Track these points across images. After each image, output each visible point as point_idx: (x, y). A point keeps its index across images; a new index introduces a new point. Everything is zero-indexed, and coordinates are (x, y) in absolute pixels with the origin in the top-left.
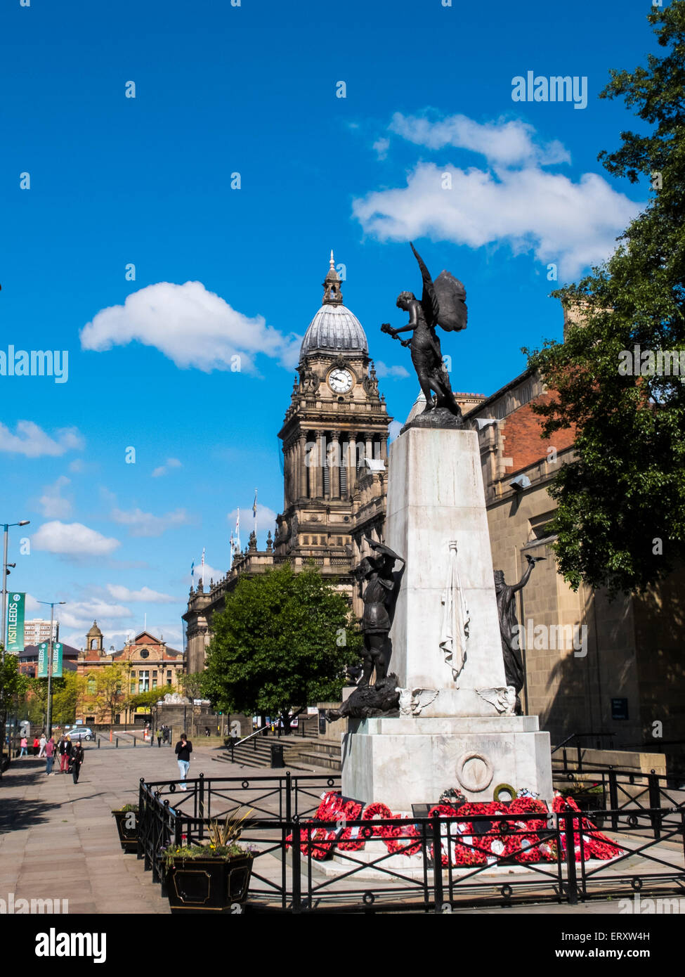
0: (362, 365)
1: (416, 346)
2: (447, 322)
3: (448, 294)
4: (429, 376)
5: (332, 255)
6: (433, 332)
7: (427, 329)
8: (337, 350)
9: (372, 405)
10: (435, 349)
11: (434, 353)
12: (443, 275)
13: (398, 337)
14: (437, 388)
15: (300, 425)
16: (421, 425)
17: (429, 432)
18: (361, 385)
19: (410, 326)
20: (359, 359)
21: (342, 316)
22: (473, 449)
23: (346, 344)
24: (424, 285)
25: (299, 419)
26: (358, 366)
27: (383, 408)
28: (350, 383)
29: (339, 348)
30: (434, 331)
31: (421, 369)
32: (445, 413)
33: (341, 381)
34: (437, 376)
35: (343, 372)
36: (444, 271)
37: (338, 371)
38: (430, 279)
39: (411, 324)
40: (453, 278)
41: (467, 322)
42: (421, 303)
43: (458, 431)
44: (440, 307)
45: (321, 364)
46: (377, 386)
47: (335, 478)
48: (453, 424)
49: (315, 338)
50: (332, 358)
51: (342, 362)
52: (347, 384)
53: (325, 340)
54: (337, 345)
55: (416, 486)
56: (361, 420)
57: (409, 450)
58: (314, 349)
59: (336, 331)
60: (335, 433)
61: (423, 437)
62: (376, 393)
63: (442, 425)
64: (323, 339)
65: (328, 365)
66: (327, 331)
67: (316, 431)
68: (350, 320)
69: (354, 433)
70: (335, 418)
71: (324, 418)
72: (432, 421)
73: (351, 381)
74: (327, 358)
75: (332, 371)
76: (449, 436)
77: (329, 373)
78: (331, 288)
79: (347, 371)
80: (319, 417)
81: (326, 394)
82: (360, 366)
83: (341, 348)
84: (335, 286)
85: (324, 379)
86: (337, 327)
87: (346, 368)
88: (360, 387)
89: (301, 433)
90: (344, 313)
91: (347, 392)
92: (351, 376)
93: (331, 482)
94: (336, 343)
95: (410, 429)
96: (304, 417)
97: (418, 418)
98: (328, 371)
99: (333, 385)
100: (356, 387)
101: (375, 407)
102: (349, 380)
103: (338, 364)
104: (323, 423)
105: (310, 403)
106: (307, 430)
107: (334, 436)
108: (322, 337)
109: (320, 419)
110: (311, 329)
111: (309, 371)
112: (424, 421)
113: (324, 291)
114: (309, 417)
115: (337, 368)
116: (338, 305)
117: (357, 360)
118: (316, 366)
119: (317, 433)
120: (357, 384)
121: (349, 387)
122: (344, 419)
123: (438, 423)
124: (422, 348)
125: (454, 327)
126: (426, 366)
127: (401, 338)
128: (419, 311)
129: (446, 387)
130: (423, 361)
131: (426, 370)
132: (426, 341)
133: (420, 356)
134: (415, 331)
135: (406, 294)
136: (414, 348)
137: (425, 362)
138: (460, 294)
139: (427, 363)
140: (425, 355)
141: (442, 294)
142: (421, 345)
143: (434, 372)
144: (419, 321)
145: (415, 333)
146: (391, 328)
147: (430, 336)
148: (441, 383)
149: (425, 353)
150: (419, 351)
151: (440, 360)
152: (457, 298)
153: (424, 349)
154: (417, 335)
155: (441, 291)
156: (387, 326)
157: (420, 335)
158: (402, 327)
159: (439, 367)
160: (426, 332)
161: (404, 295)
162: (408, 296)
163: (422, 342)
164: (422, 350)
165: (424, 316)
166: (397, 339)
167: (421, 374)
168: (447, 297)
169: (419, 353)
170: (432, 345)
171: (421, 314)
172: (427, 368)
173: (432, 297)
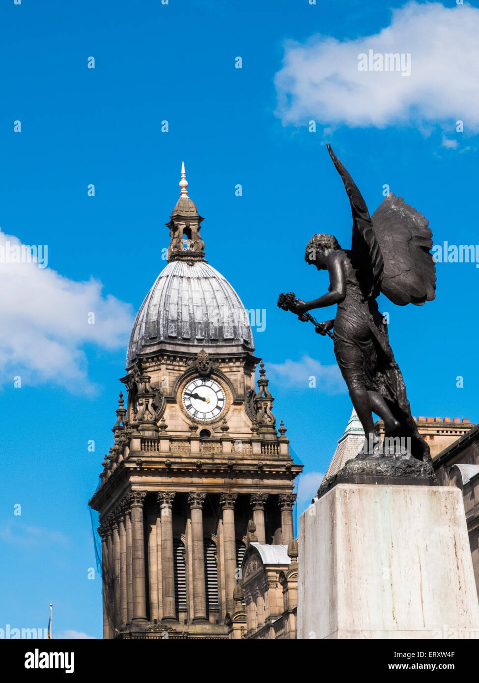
0: (242, 369)
1: (342, 333)
2: (398, 287)
3: (399, 238)
4: (368, 388)
5: (183, 171)
6: (373, 308)
7: (363, 301)
8: (196, 343)
9: (263, 444)
10: (379, 338)
11: (377, 345)
13: (310, 318)
14: (385, 409)
15: (131, 484)
16: (356, 477)
17: (372, 491)
18: (242, 407)
19: (332, 297)
20: (237, 360)
21: (203, 281)
22: (455, 522)
23: (212, 332)
25: (129, 472)
26: (236, 373)
27: (283, 448)
28: (221, 404)
29: (198, 340)
30: (376, 306)
31: (354, 376)
33: (204, 400)
34: (383, 387)
35: (209, 383)
37: (199, 382)
38: (365, 211)
39: (333, 293)
40: (409, 208)
41: (435, 288)
42: (349, 254)
43: (425, 489)
44: (385, 263)
45: (167, 369)
46: (271, 408)
47: (198, 582)
48: (416, 476)
49: (154, 322)
50: (187, 358)
51: (206, 365)
52: (215, 406)
53: (173, 325)
54: (196, 333)
55: (351, 593)
56: (244, 472)
57: (336, 526)
58: (153, 343)
59: (193, 309)
60: (195, 496)
61: (361, 500)
62: (270, 422)
63: (395, 478)
64: (170, 324)
65: (180, 371)
66: (178, 309)
67: (160, 495)
68: (220, 288)
69: (231, 496)
70: (195, 468)
71: (175, 469)
72: (377, 471)
73: (222, 400)
74: (178, 359)
75: (188, 382)
76: (408, 498)
77: (181, 387)
78: (182, 230)
79: (215, 382)
80: (165, 467)
81: (178, 425)
82: (239, 371)
83: (203, 340)
84: (191, 227)
85: (173, 398)
86: (194, 302)
87: (214, 377)
88: (239, 411)
89: (134, 498)
90: (208, 276)
91: (216, 419)
92: (223, 390)
93: (190, 588)
94: (195, 330)
95: (336, 487)
96: (138, 468)
97: (351, 466)
98: (181, 383)
99: (190, 408)
100: (233, 411)
101: (268, 447)
102: (219, 398)
103: (199, 370)
104: (173, 478)
105: (148, 443)
106: (144, 493)
107: (194, 502)
108: (167, 319)
109: (167, 470)
110: (148, 306)
111: (146, 382)
112: (364, 470)
113: (170, 236)
114: (148, 468)
115: (196, 377)
116: (196, 261)
117: (234, 360)
118: (158, 373)
119: (162, 498)
120: (234, 405)
121: (219, 411)
122: (212, 470)
123: (388, 474)
124: (354, 337)
125: (412, 297)
126: (362, 369)
127: (315, 320)
128: (347, 269)
129: (401, 407)
130: (356, 360)
131: (362, 376)
132: (362, 323)
133: (351, 352)
134: (340, 305)
135: (323, 238)
136: (339, 337)
137: (361, 363)
138: (421, 237)
139: (364, 364)
140: (361, 349)
141: (388, 238)
142: (353, 331)
143: (378, 381)
144: (348, 287)
145: (340, 309)
146: (297, 302)
147: (369, 314)
148: (391, 400)
149: (360, 345)
150: (349, 341)
151: (390, 358)
152: (416, 244)
153: (359, 337)
154: (345, 312)
155: (386, 231)
156: (290, 298)
157: (350, 312)
158: (316, 300)
159: (387, 371)
160: (361, 308)
161: (319, 241)
162: (326, 242)
163: (354, 325)
164: (354, 340)
165: (355, 279)
166: (307, 321)
167: (353, 385)
168: (396, 242)
169: (348, 346)
170: (373, 331)
171: (350, 275)
172: (364, 373)
173: (371, 244)
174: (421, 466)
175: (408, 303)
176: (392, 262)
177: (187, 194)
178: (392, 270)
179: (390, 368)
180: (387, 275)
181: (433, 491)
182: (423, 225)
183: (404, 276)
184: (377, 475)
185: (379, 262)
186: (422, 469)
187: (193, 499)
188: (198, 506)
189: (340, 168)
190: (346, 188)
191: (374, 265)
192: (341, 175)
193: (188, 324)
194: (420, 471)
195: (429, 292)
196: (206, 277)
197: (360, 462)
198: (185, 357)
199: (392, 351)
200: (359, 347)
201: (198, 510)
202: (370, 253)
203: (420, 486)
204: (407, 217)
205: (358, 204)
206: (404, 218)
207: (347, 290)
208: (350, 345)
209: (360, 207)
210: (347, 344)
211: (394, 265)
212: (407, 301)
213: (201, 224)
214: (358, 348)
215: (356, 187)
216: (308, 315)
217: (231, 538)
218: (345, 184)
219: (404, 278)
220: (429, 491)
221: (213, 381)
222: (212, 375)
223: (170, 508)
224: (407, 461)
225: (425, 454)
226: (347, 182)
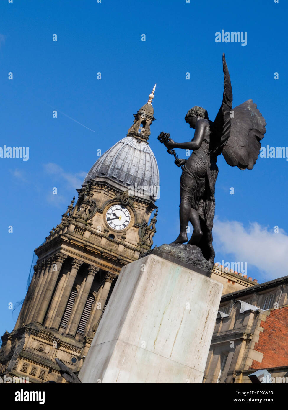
0: (145, 209)
1: (189, 168)
2: (233, 154)
3: (245, 126)
4: (192, 206)
5: (154, 89)
7: (209, 155)
8: (125, 185)
10: (210, 179)
11: (207, 183)
12: (247, 104)
13: (174, 153)
14: (197, 222)
15: (61, 248)
16: (164, 255)
17: (170, 265)
18: (137, 230)
19: (192, 145)
20: (145, 203)
21: (142, 153)
22: (213, 303)
24: (222, 104)
25: (62, 242)
26: (141, 210)
28: (126, 224)
29: (127, 184)
30: (216, 160)
31: (187, 196)
32: (196, 252)
33: (118, 218)
34: (201, 210)
35: (124, 210)
36: (249, 101)
37: (119, 207)
38: (230, 101)
39: (193, 143)
41: (255, 163)
43: (203, 277)
45: (104, 193)
46: (153, 236)
47: (77, 315)
48: (200, 267)
49: (107, 165)
50: (117, 192)
51: (126, 199)
52: (123, 223)
53: (117, 171)
54: (128, 180)
55: (134, 320)
57: (141, 278)
58: (102, 177)
59: (131, 166)
60: (93, 268)
61: (161, 268)
62: (150, 243)
64: (115, 170)
65: (111, 197)
66: (123, 163)
67: (74, 260)
68: (150, 161)
69: (113, 275)
70: (99, 253)
71: (88, 249)
72: (178, 256)
73: (128, 222)
74: (112, 190)
75: (113, 205)
76: (190, 278)
77: (108, 206)
78: (141, 121)
79: (128, 211)
80: (83, 246)
81: (99, 226)
82: (143, 210)
83: (130, 185)
84: (147, 121)
85: (102, 211)
86: (133, 162)
87: (128, 207)
88: (135, 231)
89: (60, 256)
90: (146, 152)
91: (121, 231)
92: (130, 217)
93: (72, 317)
94: (128, 178)
95: (150, 255)
96: (68, 241)
97: (164, 247)
98: (109, 204)
100: (132, 230)
102: (127, 220)
103: (122, 200)
104: (85, 254)
105: (79, 230)
106: (66, 256)
107: (91, 271)
108: (115, 167)
109: (84, 248)
110: (107, 155)
111: (90, 196)
112: (170, 252)
113: (134, 122)
114: (73, 243)
115: (119, 204)
116: (143, 141)
117: (143, 203)
118: (98, 194)
119: (75, 263)
120: (134, 227)
121: (124, 227)
122: (108, 257)
123: (184, 260)
124: (196, 173)
125: (239, 163)
126: (193, 194)
127: (176, 155)
128: (207, 132)
129: (207, 224)
130: (191, 187)
131: (192, 198)
132: (203, 167)
133: (190, 181)
134: (195, 152)
135: (200, 110)
136: (186, 170)
137: (194, 190)
138: (259, 131)
139: (195, 191)
140: (197, 182)
141: (238, 123)
142: (196, 169)
143: (200, 205)
144: (203, 143)
145: (194, 154)
146: (170, 140)
147: (210, 163)
148: (203, 218)
149: (197, 179)
150: (191, 174)
151: (212, 193)
152: (254, 133)
153: (198, 174)
154: (195, 156)
155: (239, 119)
156: (166, 136)
157: (199, 158)
158: (182, 143)
159: (207, 200)
160: (206, 157)
161: (197, 110)
162: (201, 113)
163: (198, 166)
164: (195, 174)
166: (172, 154)
167: (184, 201)
168: (242, 128)
169: (190, 177)
170: (208, 173)
171: (207, 136)
172: (193, 197)
173: (226, 121)
174: (206, 263)
176: (235, 138)
177: (151, 102)
178: (233, 143)
179: (210, 199)
181: (206, 280)
182: (262, 125)
183: (239, 149)
184: (177, 258)
185: (226, 134)
186: (205, 265)
187: (92, 269)
188: (93, 274)
189: (225, 70)
190: (224, 83)
191: (223, 134)
192: (224, 74)
193: (125, 173)
194: (204, 265)
195: (251, 164)
196: (144, 151)
197: (170, 247)
198: (116, 191)
199: (214, 190)
200: (196, 180)
201: (92, 276)
202: (224, 126)
203: (200, 274)
204: (255, 116)
205: (228, 95)
206: (253, 116)
207: (202, 144)
208: (191, 176)
209: (228, 97)
210: (190, 176)
211: (236, 140)
212: (235, 164)
213: (153, 122)
214: (195, 180)
215: (230, 85)
216: (174, 151)
217: (104, 298)
218: (225, 80)
219: (239, 150)
220: (204, 279)
221: (127, 209)
222: (127, 206)
223: (77, 269)
224: (198, 256)
225: (211, 258)
226: (226, 79)
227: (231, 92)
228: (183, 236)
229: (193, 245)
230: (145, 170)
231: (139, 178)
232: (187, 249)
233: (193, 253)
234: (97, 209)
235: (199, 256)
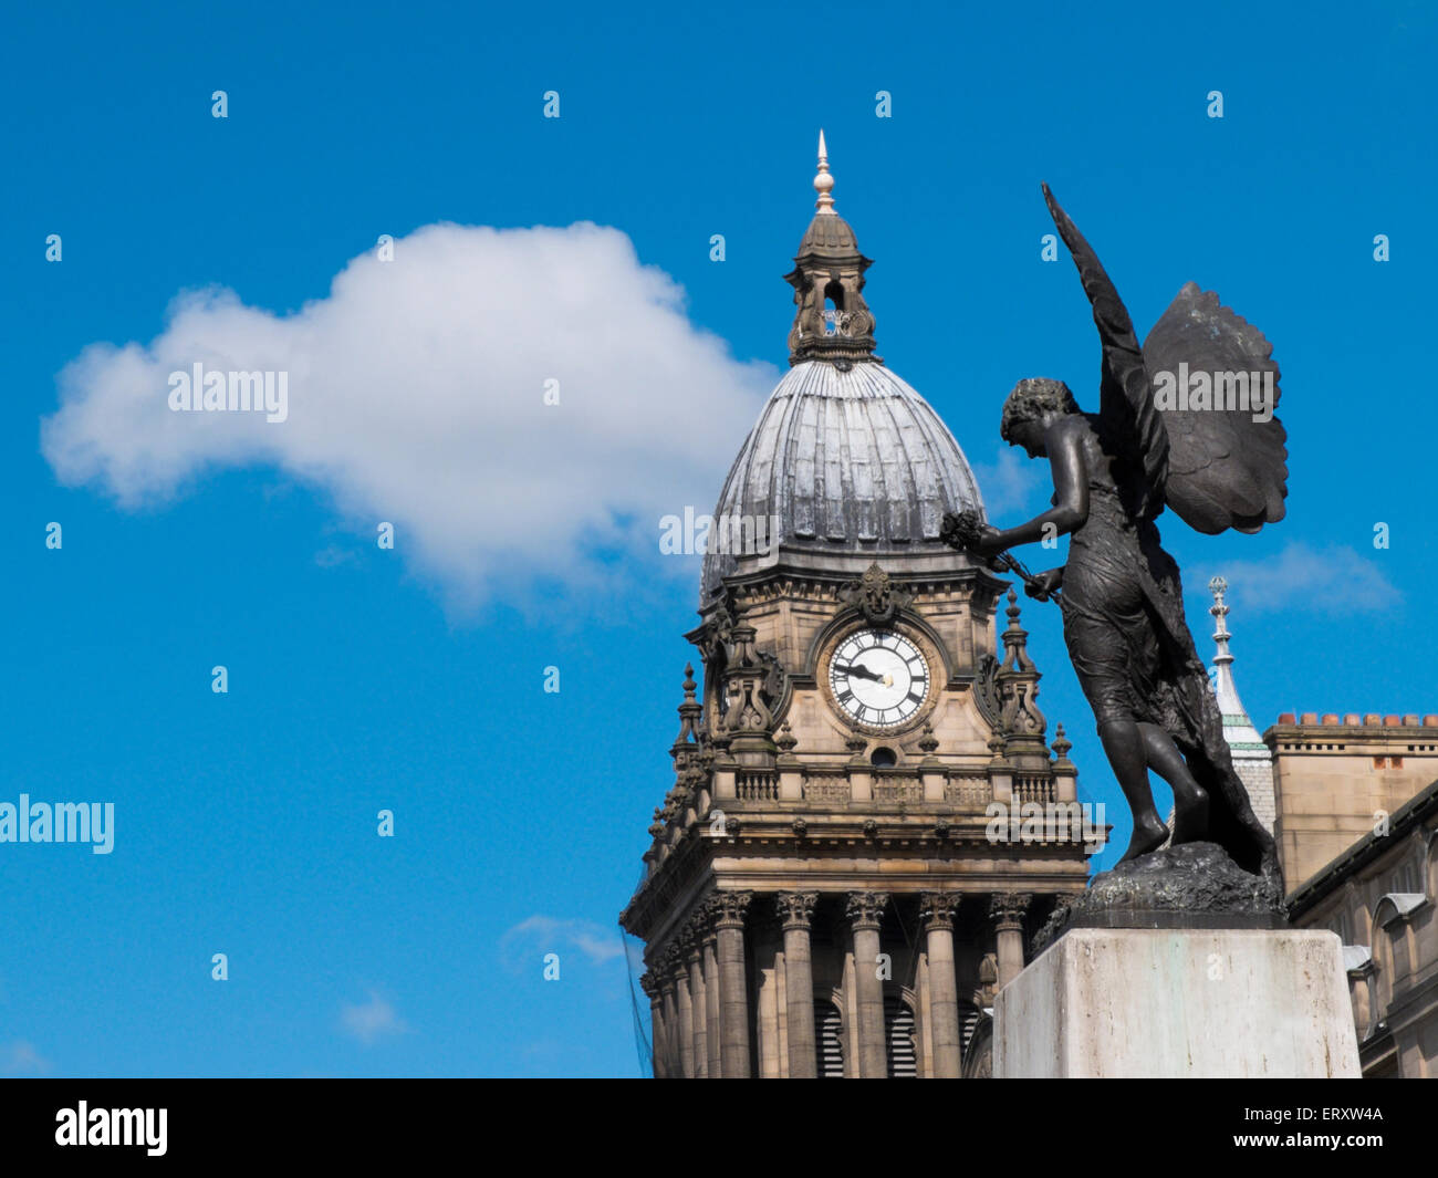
0: (965, 608)
1: (1080, 597)
2: (1203, 494)
4: (1139, 718)
5: (822, 152)
6: (1149, 541)
7: (1125, 527)
8: (858, 549)
9: (1018, 779)
10: (1160, 607)
11: (1157, 623)
12: (1185, 304)
13: (1011, 565)
14: (1177, 762)
15: (715, 875)
16: (1112, 914)
17: (1144, 941)
18: (968, 695)
19: (1058, 519)
20: (955, 585)
21: (873, 406)
22: (1327, 1006)
23: (895, 523)
24: (1106, 355)
25: (710, 849)
26: (952, 616)
27: (1065, 787)
28: (918, 689)
29: (864, 542)
30: (1156, 536)
31: (1109, 689)
32: (1208, 861)
33: (879, 679)
34: (1172, 715)
35: (890, 642)
36: (1187, 289)
37: (867, 639)
38: (1126, 330)
39: (1059, 511)
40: (1229, 315)
41: (1284, 494)
42: (1097, 423)
43: (1261, 936)
44: (1173, 442)
45: (792, 610)
46: (1034, 696)
48: (1242, 908)
49: (763, 502)
50: (839, 585)
51: (883, 599)
52: (906, 693)
53: (805, 509)
54: (860, 527)
56: (974, 843)
57: (1067, 1020)
59: (851, 471)
60: (863, 902)
61: (1121, 963)
62: (1032, 727)
63: (1196, 913)
64: (799, 506)
65: (823, 613)
66: (816, 472)
67: (781, 899)
68: (911, 422)
69: (945, 899)
70: (863, 836)
71: (816, 839)
72: (1157, 900)
73: (922, 679)
74: (818, 587)
75: (841, 641)
76: (1224, 958)
77: (827, 650)
78: (822, 290)
79: (904, 639)
80: (793, 836)
81: (821, 740)
83: (876, 541)
84: (843, 281)
85: (809, 677)
86: (854, 455)
87: (902, 626)
88: (961, 705)
89: (721, 907)
91: (908, 724)
92: (922, 657)
94: (856, 519)
95: (1066, 935)
96: (730, 838)
97: (1101, 889)
98: (826, 642)
99: (849, 700)
100: (947, 705)
101: (1028, 785)
102: (914, 674)
103: (867, 610)
104: (810, 860)
105: (752, 782)
106: (745, 896)
107: (860, 916)
108: (792, 496)
109: (798, 842)
110: (748, 466)
111: (745, 642)
112: (1127, 897)
113: (796, 303)
114: (753, 839)
115: (861, 629)
116: (856, 360)
117: (947, 587)
118: (773, 620)
119: (788, 908)
120: (949, 690)
121: (915, 705)
122: (900, 840)
123: (1182, 905)
124: (1108, 606)
125: (1234, 515)
126: (1125, 676)
127: (1023, 569)
128: (1091, 457)
129: (1210, 757)
130: (1113, 657)
131: (1126, 691)
132: (1124, 576)
133: (1101, 639)
134: (1076, 537)
135: (1039, 389)
136: (1073, 608)
137: (1123, 663)
139: (1129, 664)
140: (1122, 634)
142: (1104, 593)
143: (1161, 701)
144: (1092, 496)
145: (1077, 546)
146: (983, 530)
147: (1140, 555)
148: (1190, 741)
149: (1120, 625)
150: (1095, 616)
151: (1184, 650)
153: (1117, 608)
154: (1086, 551)
156: (967, 522)
157: (1097, 552)
158: (1023, 527)
159: (1179, 679)
160: (1121, 541)
161: (1031, 394)
162: (1047, 397)
163: (1107, 581)
164: (1105, 612)
165: (1109, 477)
166: (1007, 571)
167: (1105, 710)
169: (1094, 627)
170: (1147, 592)
171: (1097, 469)
172: (1130, 685)
173: (1139, 404)
174: (1254, 886)
175: (1225, 528)
176: (1191, 439)
177: (832, 205)
178: (1189, 456)
179: (1188, 672)
180: (1179, 468)
181: (1278, 940)
182: (1260, 354)
183: (1215, 469)
184: (1156, 908)
185: (1155, 446)
186: (1256, 894)
187: (859, 907)
188: (869, 923)
189: (1069, 238)
190: (1083, 282)
191: (1146, 449)
192: (1074, 253)
193: (840, 505)
194: (1252, 896)
195: (1272, 504)
197: (1120, 879)
198: (833, 583)
199: (1190, 636)
200: (1118, 628)
201: (869, 932)
202: (1137, 422)
203: (1250, 931)
204: (1225, 337)
205: (1110, 316)
206: (1218, 339)
207: (1091, 502)
208: (1098, 624)
209: (1115, 322)
210: (1092, 622)
211: (1195, 445)
212: (1222, 524)
213: (867, 274)
214: (1115, 631)
215: (1106, 279)
217: (947, 994)
218: (1080, 270)
219: (1216, 474)
220: (1269, 940)
221: (899, 636)
222: (897, 623)
223: (805, 929)
224: (1222, 875)
225: (1265, 857)
226: (1084, 269)
227: (1116, 302)
228: (1147, 825)
229: (1193, 844)
230: (909, 464)
231: (896, 503)
232: (1178, 864)
233: (1202, 871)
234: (790, 676)
235: (1225, 870)
